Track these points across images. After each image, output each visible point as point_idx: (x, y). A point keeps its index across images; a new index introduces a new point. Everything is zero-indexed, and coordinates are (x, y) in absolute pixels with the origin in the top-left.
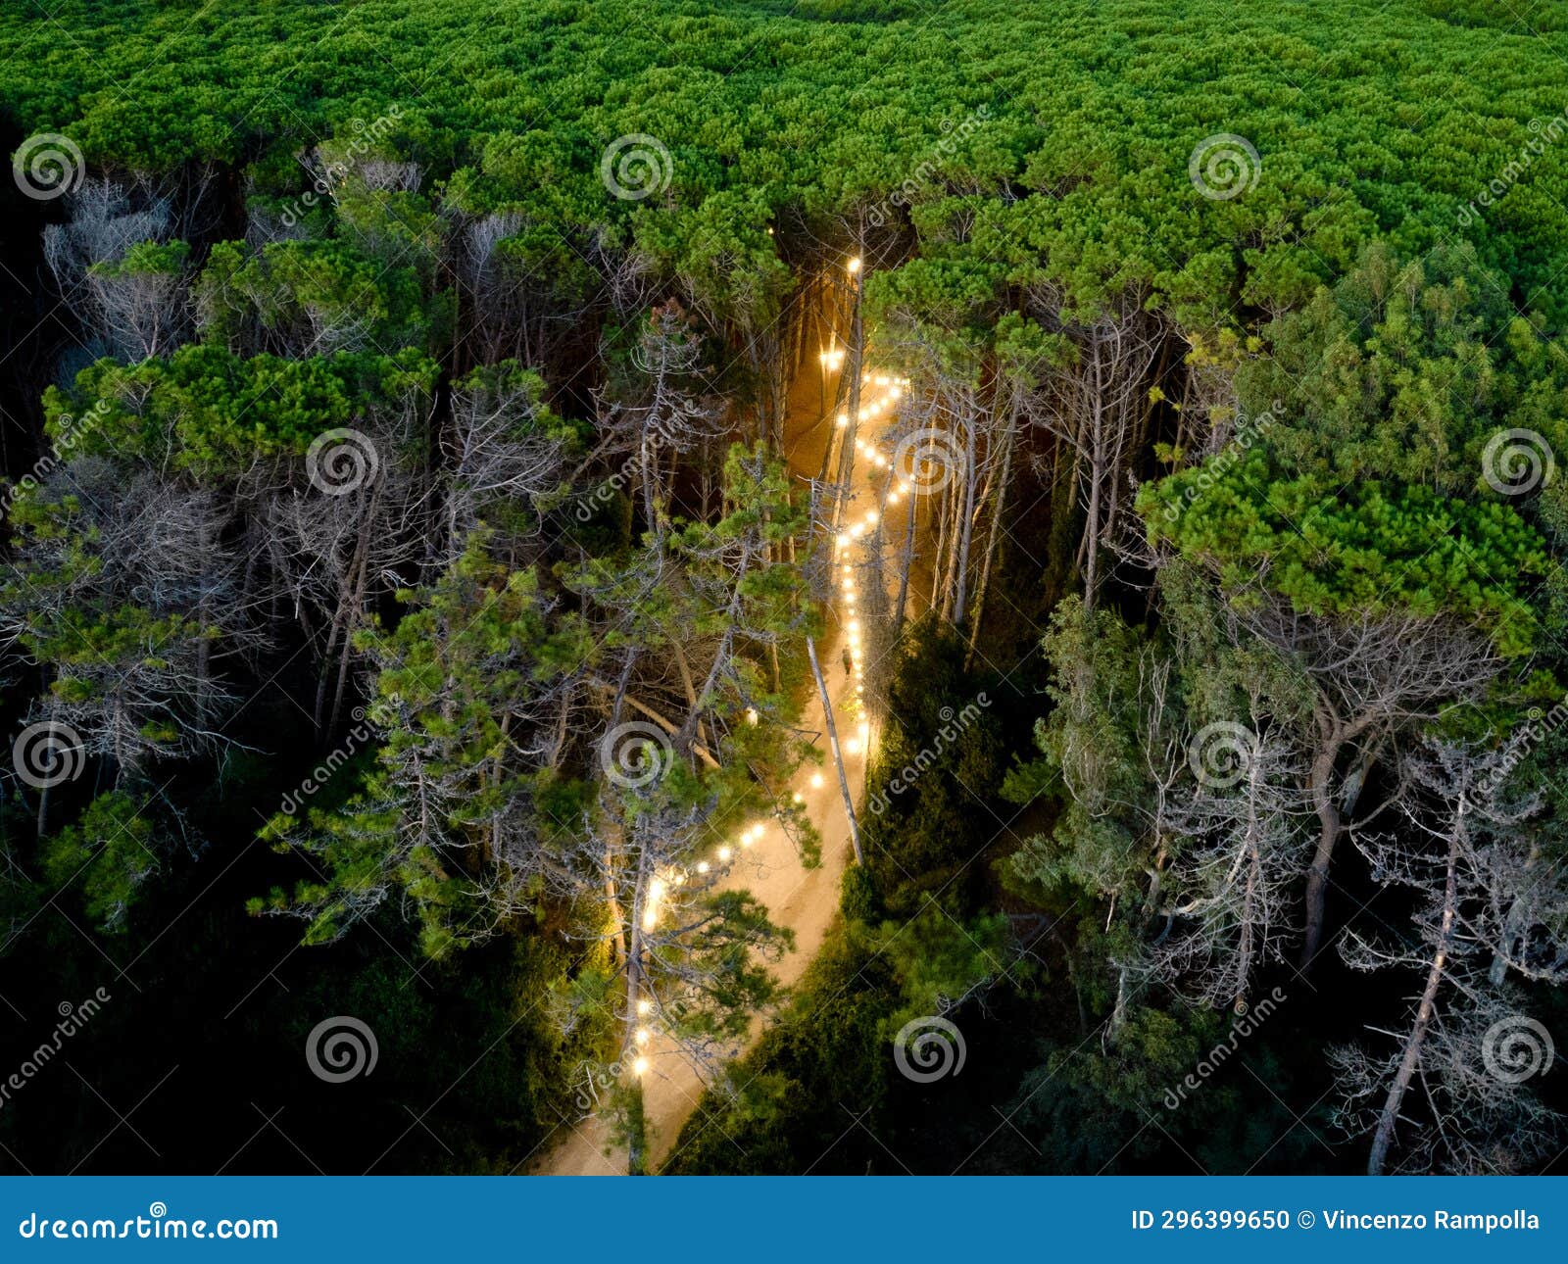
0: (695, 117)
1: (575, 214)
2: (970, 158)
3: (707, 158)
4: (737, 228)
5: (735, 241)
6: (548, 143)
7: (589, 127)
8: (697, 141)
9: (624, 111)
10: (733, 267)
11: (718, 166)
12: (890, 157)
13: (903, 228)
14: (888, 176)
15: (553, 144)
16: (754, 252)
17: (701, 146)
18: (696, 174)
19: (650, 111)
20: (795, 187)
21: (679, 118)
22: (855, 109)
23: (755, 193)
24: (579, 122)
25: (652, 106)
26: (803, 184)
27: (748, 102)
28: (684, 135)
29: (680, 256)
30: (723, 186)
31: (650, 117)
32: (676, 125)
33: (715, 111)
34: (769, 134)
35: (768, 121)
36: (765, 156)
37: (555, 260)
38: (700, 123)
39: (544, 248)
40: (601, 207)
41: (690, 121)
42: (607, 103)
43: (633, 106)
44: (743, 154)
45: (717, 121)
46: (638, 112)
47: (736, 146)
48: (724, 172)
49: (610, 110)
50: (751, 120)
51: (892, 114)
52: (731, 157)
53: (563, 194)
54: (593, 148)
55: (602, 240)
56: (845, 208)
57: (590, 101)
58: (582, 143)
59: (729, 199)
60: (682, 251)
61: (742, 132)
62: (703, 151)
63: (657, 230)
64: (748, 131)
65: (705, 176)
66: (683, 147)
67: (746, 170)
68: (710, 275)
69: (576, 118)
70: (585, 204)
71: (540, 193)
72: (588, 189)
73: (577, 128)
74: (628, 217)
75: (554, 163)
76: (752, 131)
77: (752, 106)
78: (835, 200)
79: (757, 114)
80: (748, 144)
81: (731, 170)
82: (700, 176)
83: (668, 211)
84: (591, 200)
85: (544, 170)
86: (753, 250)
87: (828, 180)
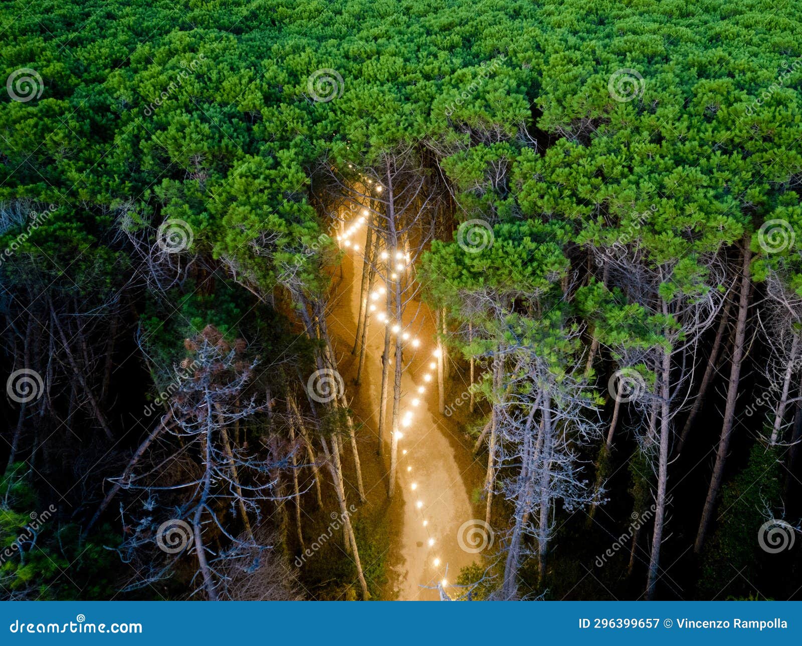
0: (214, 76)
1: (94, 193)
2: (487, 106)
3: (231, 116)
4: (273, 201)
5: (274, 218)
6: (62, 113)
7: (110, 91)
8: (219, 99)
9: (145, 74)
10: (275, 248)
11: (243, 125)
12: (408, 107)
13: (429, 172)
14: (411, 125)
15: (68, 115)
16: (297, 229)
17: (223, 104)
18: (222, 137)
19: (171, 72)
20: (322, 142)
21: (199, 77)
22: (355, 59)
23: (285, 155)
24: (104, 85)
25: (173, 68)
26: (330, 138)
27: (260, 57)
28: (206, 94)
29: (215, 233)
30: (251, 148)
31: (171, 78)
32: (196, 85)
33: (232, 69)
34: (285, 87)
35: (282, 76)
36: (287, 112)
37: (74, 250)
38: (220, 81)
39: (57, 239)
40: (123, 182)
41: (210, 79)
42: (133, 65)
43: (155, 68)
44: (265, 111)
45: (235, 79)
46: (161, 73)
47: (257, 103)
48: (249, 130)
49: (136, 71)
50: (267, 75)
51: (390, 63)
52: (253, 113)
53: (80, 170)
54: (114, 113)
55: (126, 224)
56: (375, 161)
57: (116, 64)
58: (103, 108)
59: (259, 165)
60: (215, 231)
61: (261, 89)
62: (226, 109)
63: (186, 206)
64: (265, 86)
65: (231, 137)
66: (206, 106)
67: (271, 127)
68: (251, 257)
69: (102, 80)
70: (104, 180)
71: (56, 168)
72: (109, 160)
73: (100, 93)
74: (153, 192)
75: (68, 136)
76: (269, 84)
77: (266, 62)
78: (365, 153)
79: (271, 69)
80: (269, 99)
81: (255, 128)
82: (225, 140)
83: (197, 182)
84: (110, 174)
85: (57, 144)
86: (295, 225)
87: (354, 134)
